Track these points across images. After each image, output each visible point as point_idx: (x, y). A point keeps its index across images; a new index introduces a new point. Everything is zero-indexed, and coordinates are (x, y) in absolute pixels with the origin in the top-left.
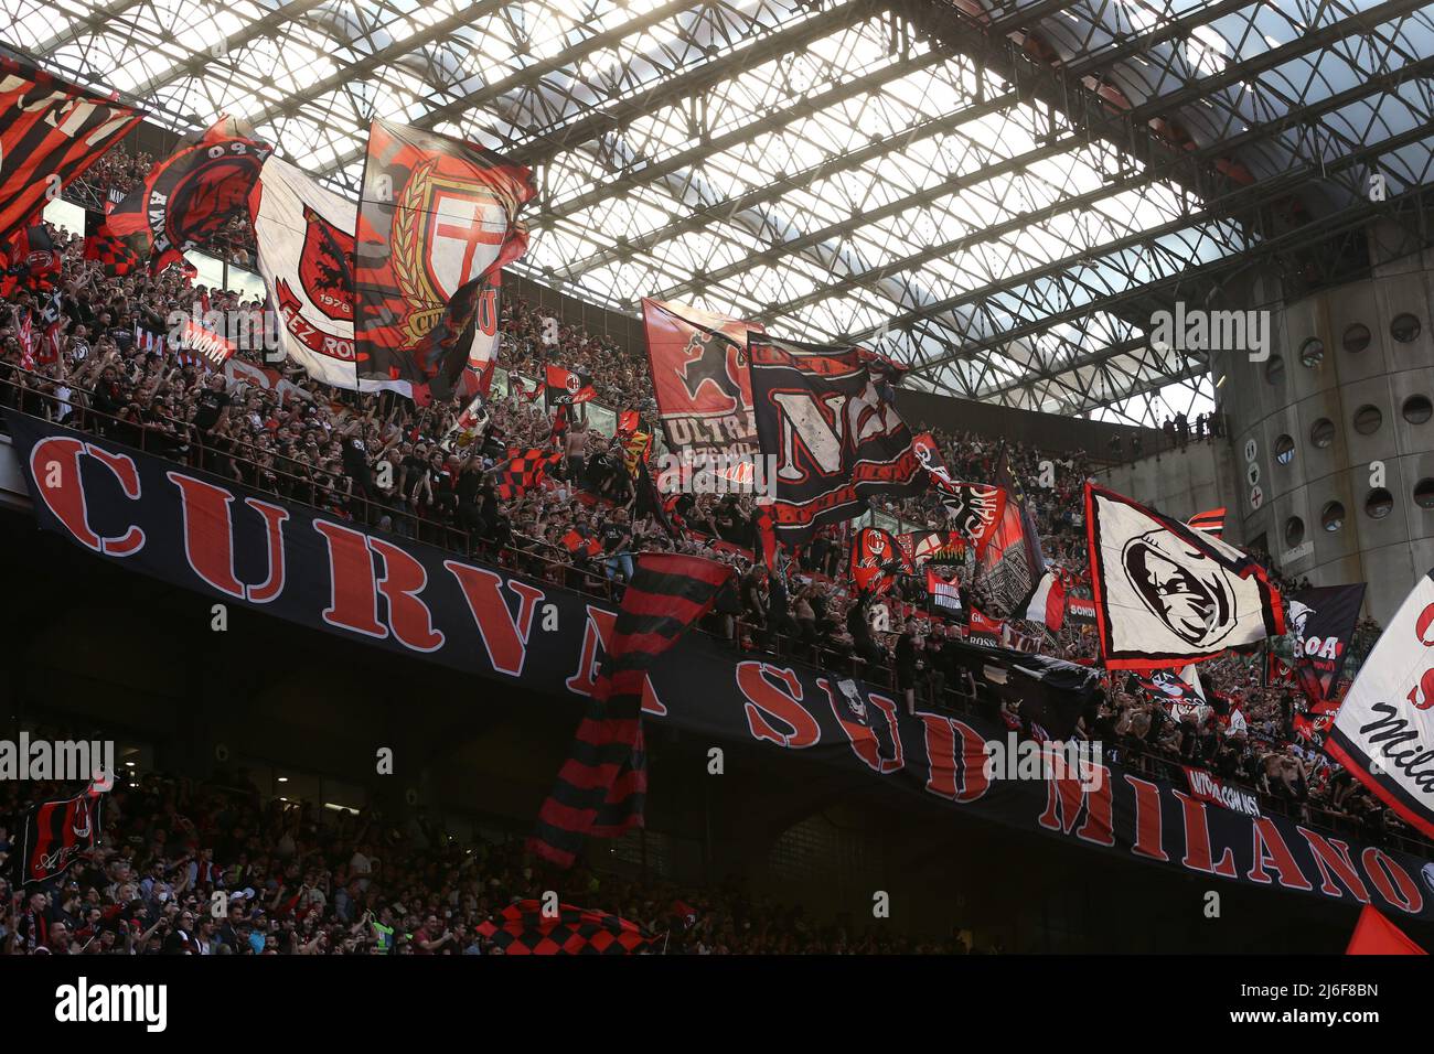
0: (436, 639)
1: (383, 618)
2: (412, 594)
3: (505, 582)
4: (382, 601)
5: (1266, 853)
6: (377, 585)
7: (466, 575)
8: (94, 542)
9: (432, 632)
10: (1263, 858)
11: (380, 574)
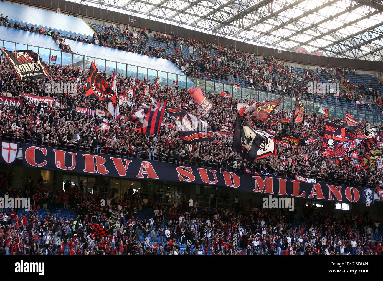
0: (107, 172)
1: (96, 169)
2: (102, 164)
3: (123, 160)
4: (95, 166)
5: (315, 191)
6: (95, 164)
7: (115, 160)
8: (36, 165)
9: (106, 171)
10: (313, 193)
11: (95, 162)
